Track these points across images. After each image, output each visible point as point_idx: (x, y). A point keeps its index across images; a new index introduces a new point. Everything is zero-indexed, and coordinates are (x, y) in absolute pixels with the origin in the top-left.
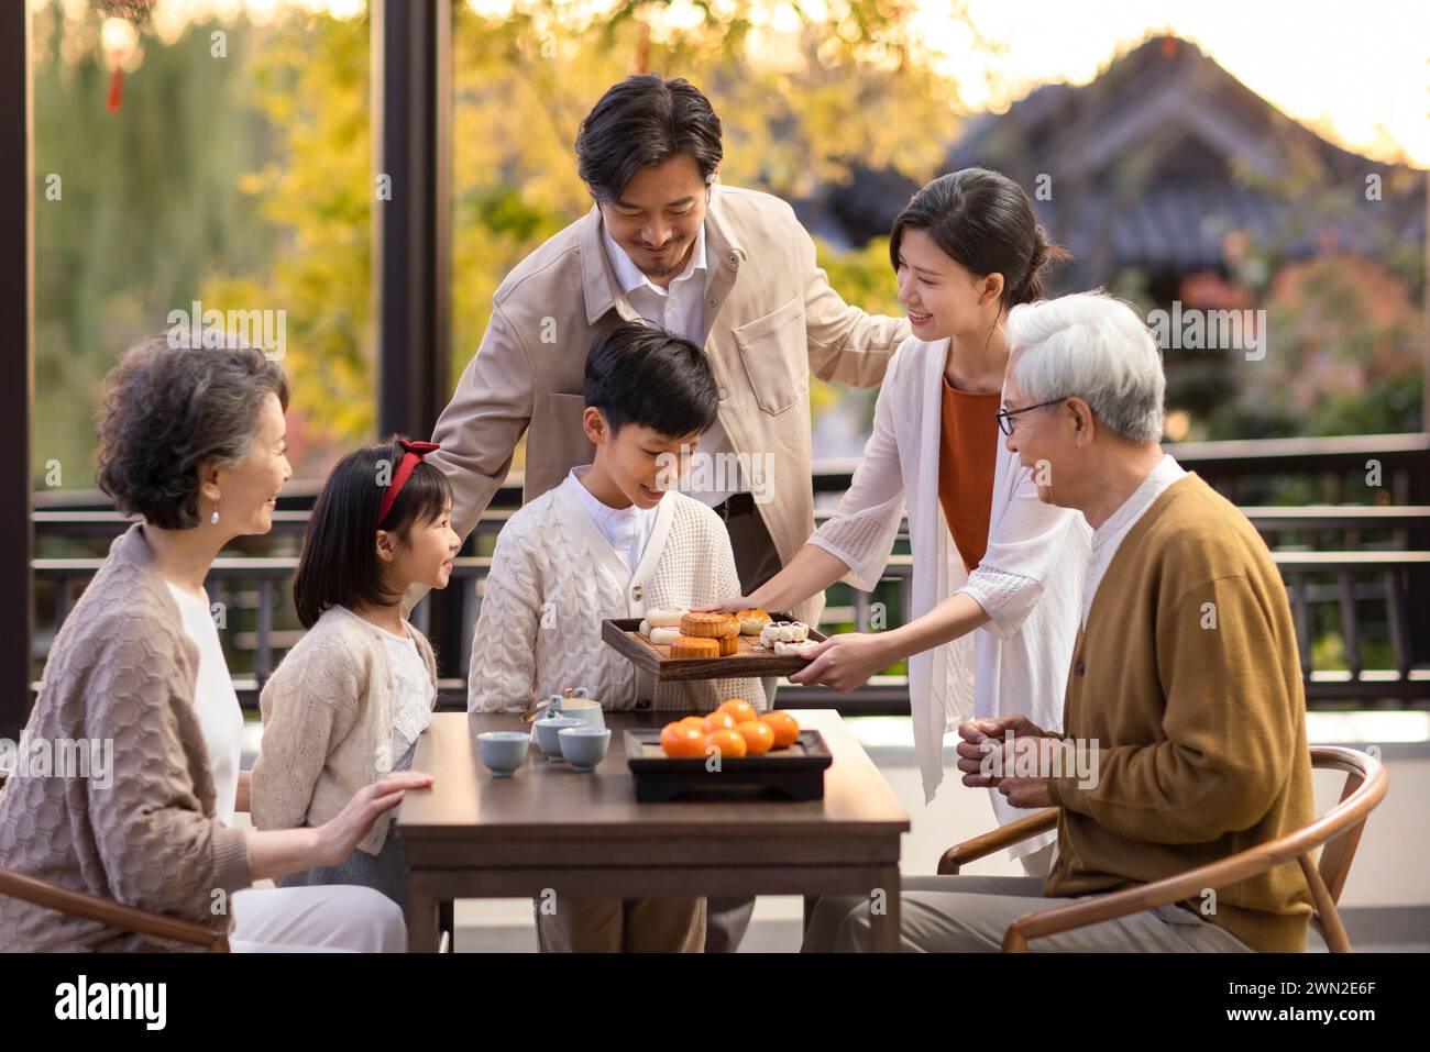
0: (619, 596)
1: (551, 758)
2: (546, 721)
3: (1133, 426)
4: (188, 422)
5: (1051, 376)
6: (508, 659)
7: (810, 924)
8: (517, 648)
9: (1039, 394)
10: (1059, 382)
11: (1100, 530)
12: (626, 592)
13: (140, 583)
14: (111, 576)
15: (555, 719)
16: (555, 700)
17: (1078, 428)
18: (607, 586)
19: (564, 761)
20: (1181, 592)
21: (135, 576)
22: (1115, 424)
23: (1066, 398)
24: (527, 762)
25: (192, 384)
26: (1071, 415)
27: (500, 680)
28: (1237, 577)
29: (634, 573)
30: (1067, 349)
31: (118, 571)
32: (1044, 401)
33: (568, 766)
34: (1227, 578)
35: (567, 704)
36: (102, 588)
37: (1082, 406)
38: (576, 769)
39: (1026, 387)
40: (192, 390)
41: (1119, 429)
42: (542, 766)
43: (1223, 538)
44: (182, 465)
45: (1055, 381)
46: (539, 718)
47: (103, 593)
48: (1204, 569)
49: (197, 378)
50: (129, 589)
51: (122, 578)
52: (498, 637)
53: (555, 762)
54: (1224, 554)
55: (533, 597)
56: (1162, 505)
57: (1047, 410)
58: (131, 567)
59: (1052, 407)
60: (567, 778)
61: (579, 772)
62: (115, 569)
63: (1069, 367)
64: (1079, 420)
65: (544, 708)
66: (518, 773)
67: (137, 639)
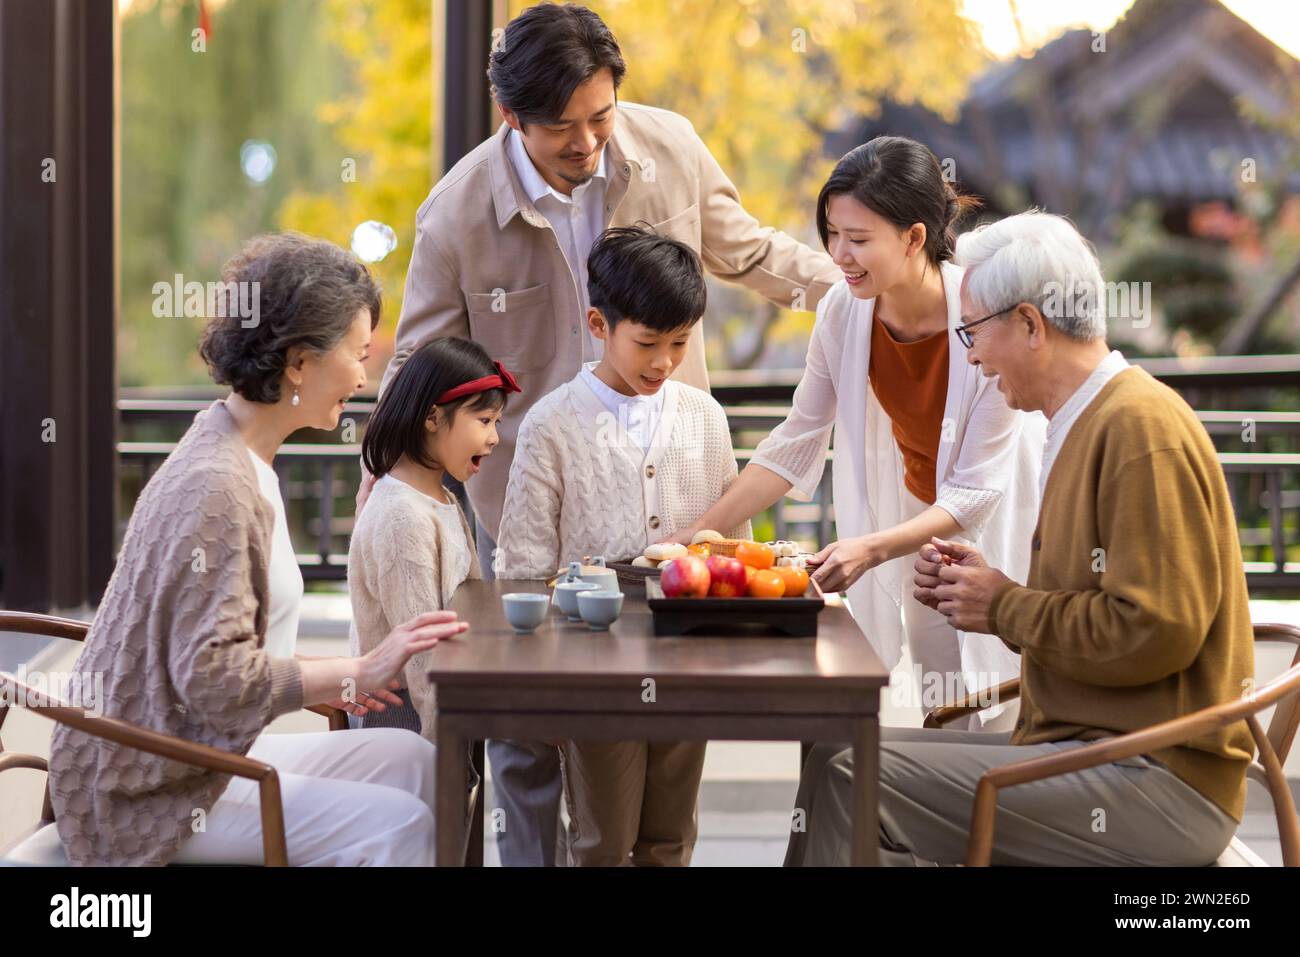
0: (634, 474)
1: (570, 618)
2: (565, 585)
3: (1080, 324)
4: (289, 307)
5: (1000, 285)
6: (533, 535)
7: (806, 763)
8: (543, 524)
9: (993, 304)
10: (1008, 292)
11: (1054, 418)
12: (640, 470)
13: (224, 446)
14: (196, 439)
15: (573, 584)
16: (574, 567)
17: (1031, 332)
18: (623, 466)
19: (582, 621)
20: (1121, 463)
21: (219, 440)
22: (1063, 324)
23: (1017, 305)
24: (548, 621)
25: (301, 276)
26: (1023, 320)
27: (527, 554)
28: (1173, 449)
29: (646, 454)
30: (1012, 261)
31: (203, 435)
32: (996, 311)
33: (585, 625)
34: (1164, 450)
35: (585, 571)
36: (190, 448)
37: (1032, 310)
38: (592, 628)
39: (979, 299)
40: (300, 282)
41: (1067, 329)
42: (560, 625)
43: (1161, 415)
44: (276, 343)
45: (1005, 290)
46: (560, 582)
47: (190, 452)
48: (1142, 443)
49: (307, 273)
50: (215, 450)
51: (209, 440)
52: (524, 516)
53: (572, 622)
54: (1161, 429)
55: (552, 478)
56: (1108, 391)
57: (1001, 318)
58: (215, 432)
59: (1005, 316)
60: (584, 635)
61: (594, 631)
62: (201, 433)
63: (1016, 276)
64: (1030, 324)
65: (565, 573)
66: (538, 630)
67: (222, 491)
